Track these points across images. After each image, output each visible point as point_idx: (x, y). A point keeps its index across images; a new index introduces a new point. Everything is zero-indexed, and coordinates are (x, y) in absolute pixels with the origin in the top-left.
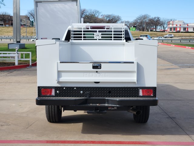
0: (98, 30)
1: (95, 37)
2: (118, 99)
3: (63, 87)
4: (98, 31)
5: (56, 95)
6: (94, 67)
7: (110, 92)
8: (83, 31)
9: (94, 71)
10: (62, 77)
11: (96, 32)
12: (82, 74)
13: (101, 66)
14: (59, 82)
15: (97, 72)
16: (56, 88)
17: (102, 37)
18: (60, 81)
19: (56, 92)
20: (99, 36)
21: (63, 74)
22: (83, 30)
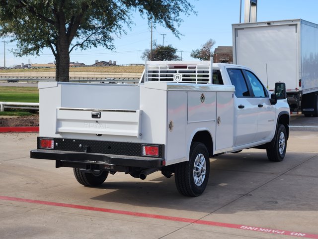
0: (178, 70)
1: (174, 79)
2: (112, 156)
3: (62, 139)
4: (178, 72)
5: (56, 148)
6: (93, 116)
7: (109, 148)
8: (161, 71)
9: (94, 121)
10: (61, 126)
11: (176, 72)
12: (82, 124)
13: (100, 115)
14: (57, 133)
15: (97, 122)
16: (56, 140)
17: (183, 80)
18: (60, 131)
19: (55, 144)
20: (180, 78)
21: (63, 123)
22: (159, 70)
